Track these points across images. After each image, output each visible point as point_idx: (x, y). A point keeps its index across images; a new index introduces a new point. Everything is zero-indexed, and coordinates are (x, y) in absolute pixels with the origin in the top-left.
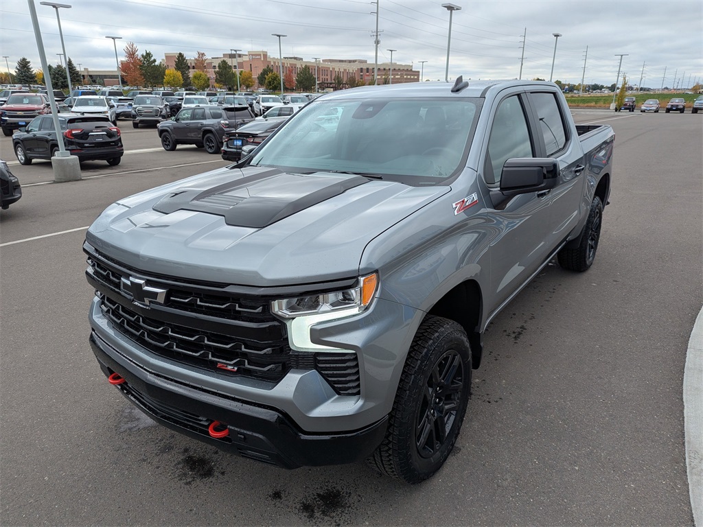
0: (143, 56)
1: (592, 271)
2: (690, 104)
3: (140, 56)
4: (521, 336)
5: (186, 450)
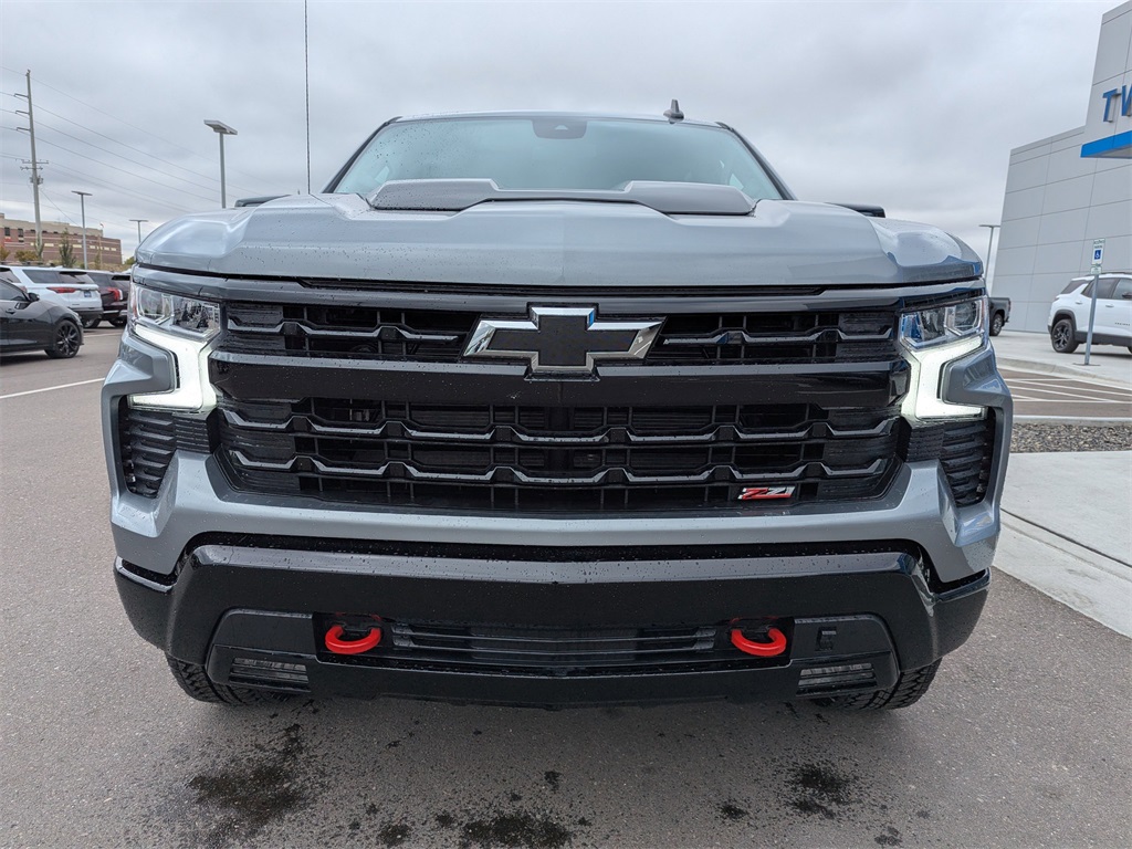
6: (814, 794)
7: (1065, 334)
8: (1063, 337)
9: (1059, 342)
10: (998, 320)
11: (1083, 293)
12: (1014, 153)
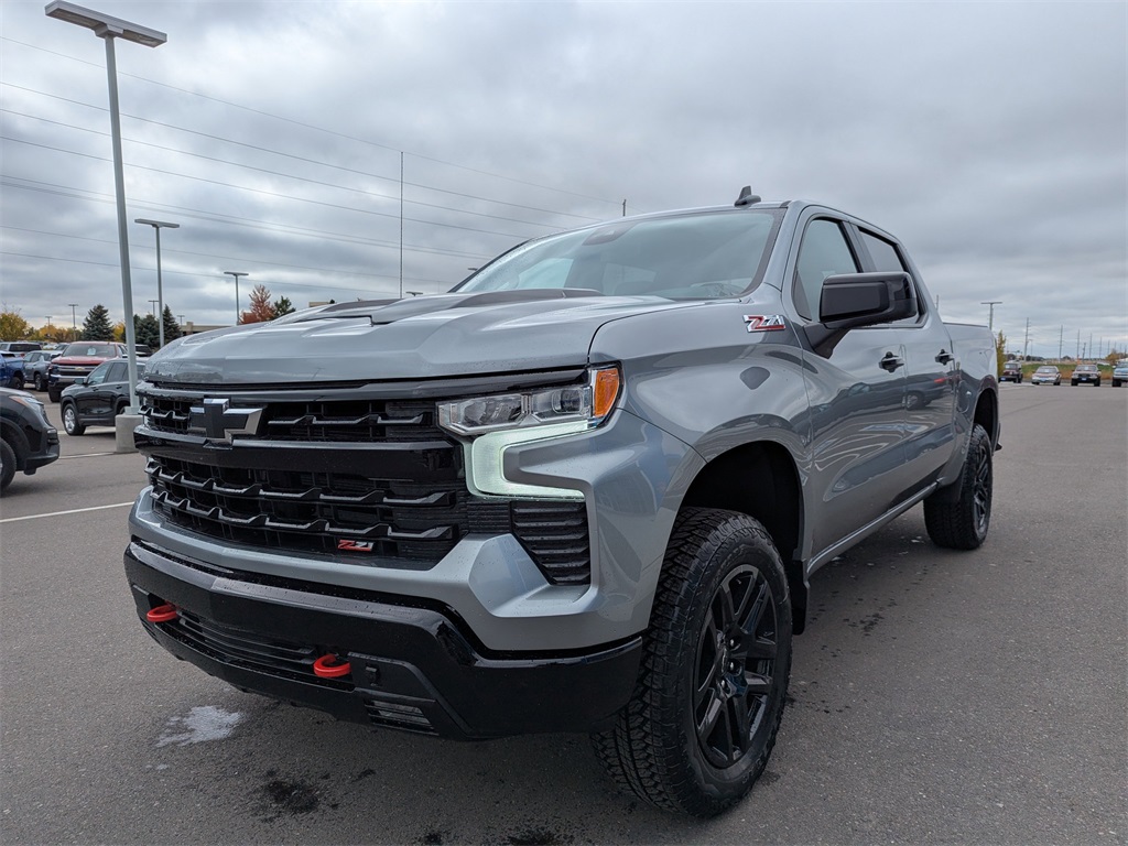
0: (276, 304)
1: (986, 548)
2: (1107, 374)
3: (272, 305)
4: (876, 627)
5: (271, 773)
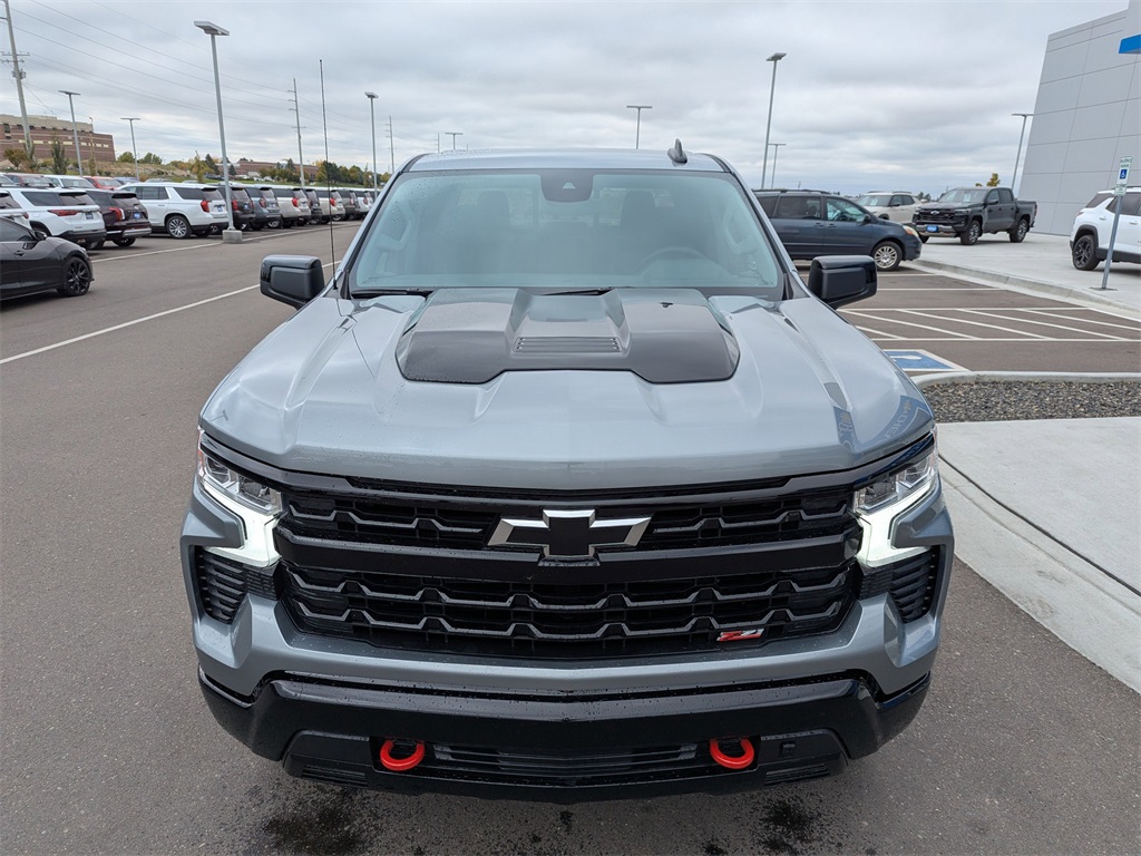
6: (782, 833)
7: (1087, 250)
8: (1084, 254)
9: (1079, 259)
10: (1023, 226)
11: (1108, 208)
12: (1053, 39)
